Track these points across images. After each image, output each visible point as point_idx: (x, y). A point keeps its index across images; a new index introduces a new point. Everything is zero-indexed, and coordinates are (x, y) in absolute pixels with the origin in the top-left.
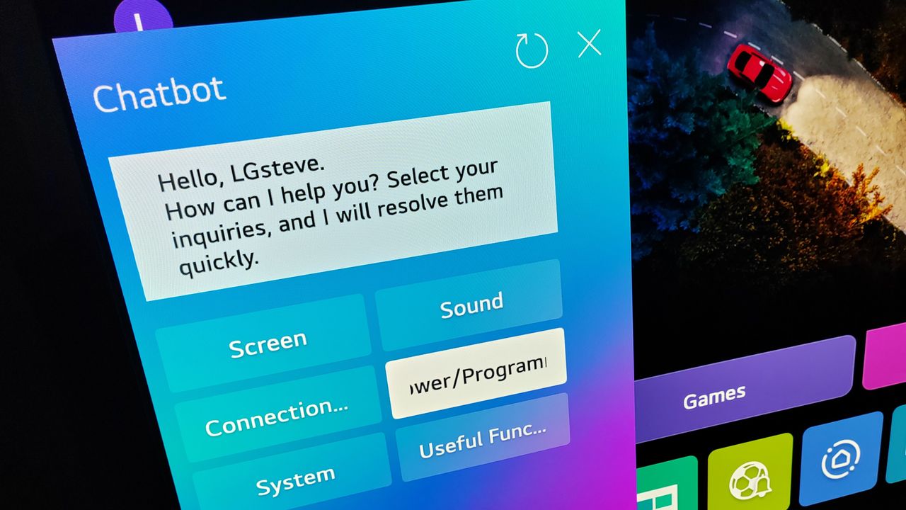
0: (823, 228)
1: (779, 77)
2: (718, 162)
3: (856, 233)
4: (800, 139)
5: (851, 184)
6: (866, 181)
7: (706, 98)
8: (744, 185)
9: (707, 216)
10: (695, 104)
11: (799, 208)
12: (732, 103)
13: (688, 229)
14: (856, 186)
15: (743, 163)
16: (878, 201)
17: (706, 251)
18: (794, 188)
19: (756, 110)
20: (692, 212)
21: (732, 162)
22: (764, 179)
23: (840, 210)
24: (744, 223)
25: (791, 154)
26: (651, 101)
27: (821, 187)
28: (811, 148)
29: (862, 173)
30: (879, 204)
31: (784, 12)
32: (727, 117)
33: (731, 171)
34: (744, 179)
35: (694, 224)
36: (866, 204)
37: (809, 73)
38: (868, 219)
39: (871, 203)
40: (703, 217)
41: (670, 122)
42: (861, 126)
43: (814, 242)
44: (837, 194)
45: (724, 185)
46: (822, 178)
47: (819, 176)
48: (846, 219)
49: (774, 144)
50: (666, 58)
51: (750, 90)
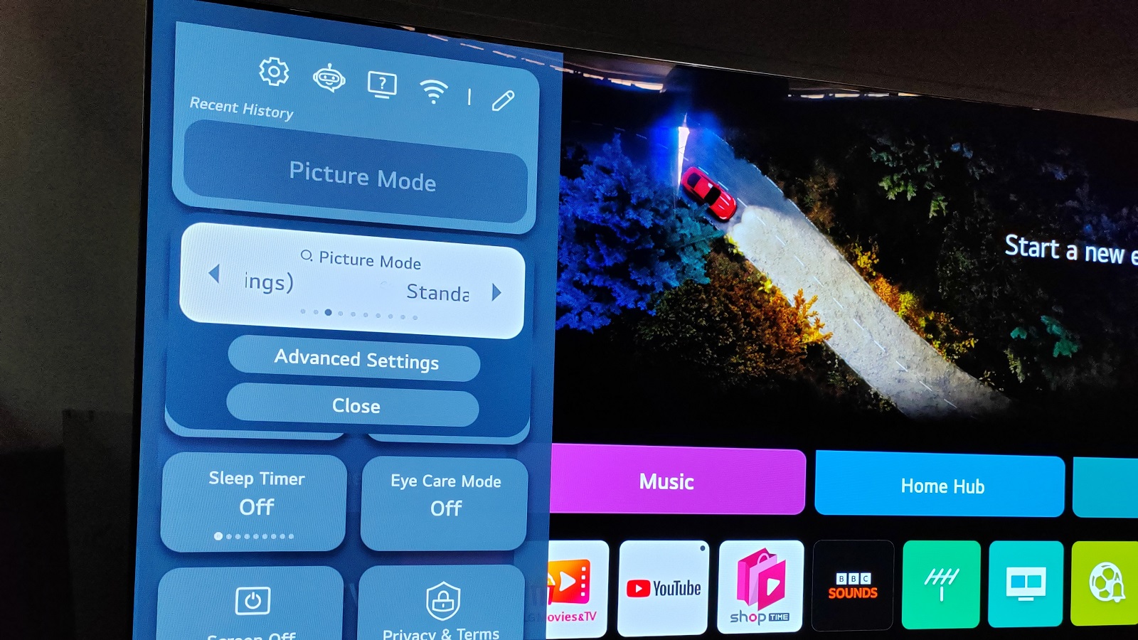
0: (769, 339)
1: (725, 199)
2: (672, 256)
3: (800, 351)
4: (744, 254)
5: (793, 305)
6: (807, 306)
7: (663, 202)
8: (696, 282)
9: (662, 301)
10: (653, 205)
11: (746, 316)
12: (685, 211)
13: (645, 311)
14: (798, 308)
15: (694, 263)
16: (819, 326)
17: (661, 334)
18: (741, 296)
19: (706, 222)
20: (649, 296)
21: (685, 260)
22: (713, 282)
23: (784, 326)
24: (697, 317)
25: (737, 265)
26: (615, 193)
27: (765, 301)
28: (755, 264)
29: (803, 297)
30: (820, 329)
31: (728, 150)
32: (681, 221)
33: (684, 268)
34: (696, 277)
35: (650, 307)
36: (807, 325)
37: (751, 203)
38: (811, 340)
39: (813, 326)
40: (658, 302)
41: (631, 214)
42: (799, 256)
43: (761, 350)
44: (780, 311)
45: (678, 278)
46: (766, 293)
47: (763, 291)
48: (790, 335)
49: (722, 254)
50: (629, 162)
51: (700, 203)
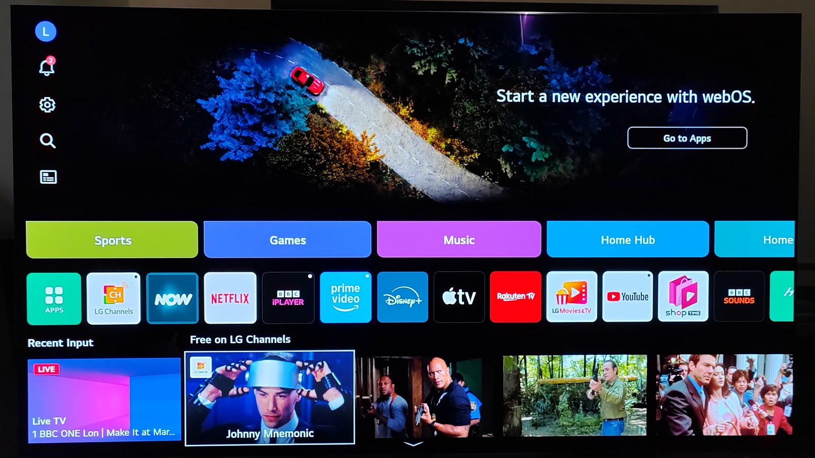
0: (346, 160)
1: (317, 82)
2: (287, 117)
3: (365, 166)
4: (330, 113)
5: (360, 140)
6: (369, 140)
7: (280, 88)
8: (301, 131)
9: (282, 142)
10: (275, 90)
11: (332, 147)
12: (293, 91)
13: (272, 148)
14: (363, 141)
15: (300, 121)
16: (376, 151)
17: (282, 160)
18: (328, 137)
19: (306, 97)
20: (274, 140)
21: (294, 119)
22: (311, 130)
23: (355, 152)
24: (302, 150)
25: (326, 119)
26: (253, 86)
27: (343, 139)
28: (336, 118)
29: (366, 135)
30: (377, 152)
31: (318, 55)
32: (291, 97)
33: (294, 123)
34: (301, 128)
35: (275, 146)
36: (369, 151)
37: (333, 84)
38: (372, 159)
39: (373, 151)
40: (280, 143)
41: (262, 96)
42: (363, 112)
43: (342, 166)
44: (352, 143)
45: (290, 129)
46: (343, 134)
47: (341, 133)
48: (359, 157)
49: (316, 114)
50: (260, 68)
51: (302, 87)
